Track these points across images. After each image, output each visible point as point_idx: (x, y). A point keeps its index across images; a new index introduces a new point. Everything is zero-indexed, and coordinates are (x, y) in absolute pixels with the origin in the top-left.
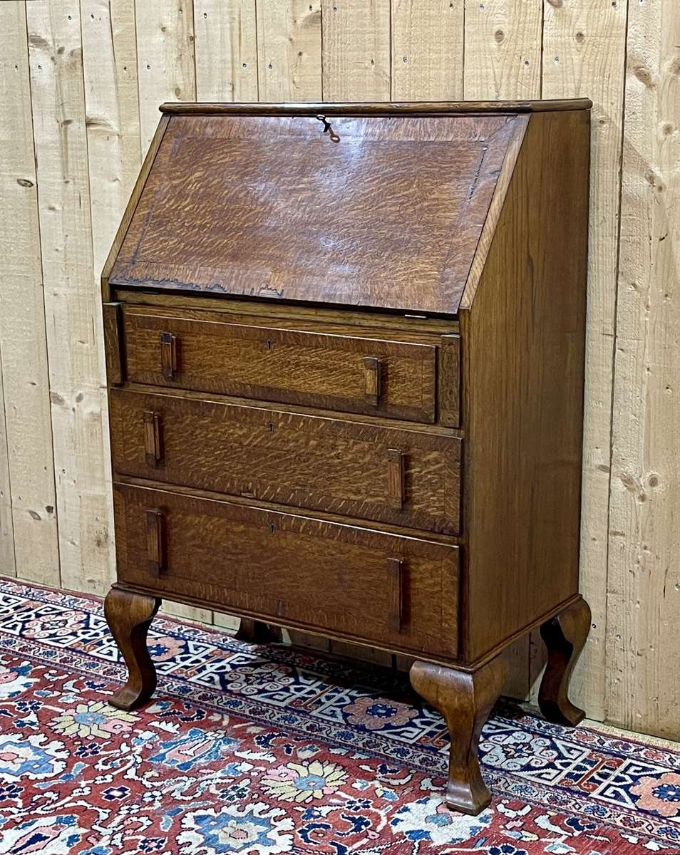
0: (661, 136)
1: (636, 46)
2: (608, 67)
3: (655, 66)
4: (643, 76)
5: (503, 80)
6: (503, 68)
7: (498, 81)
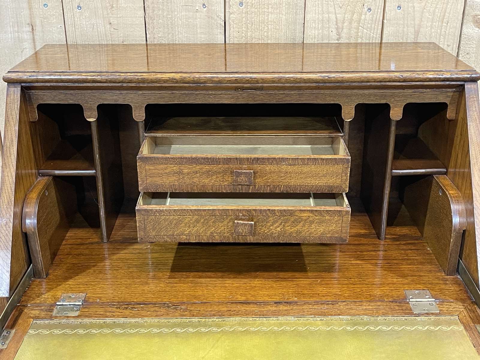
2: (447, 14)
5: (345, 25)
6: (345, 14)
7: (340, 25)
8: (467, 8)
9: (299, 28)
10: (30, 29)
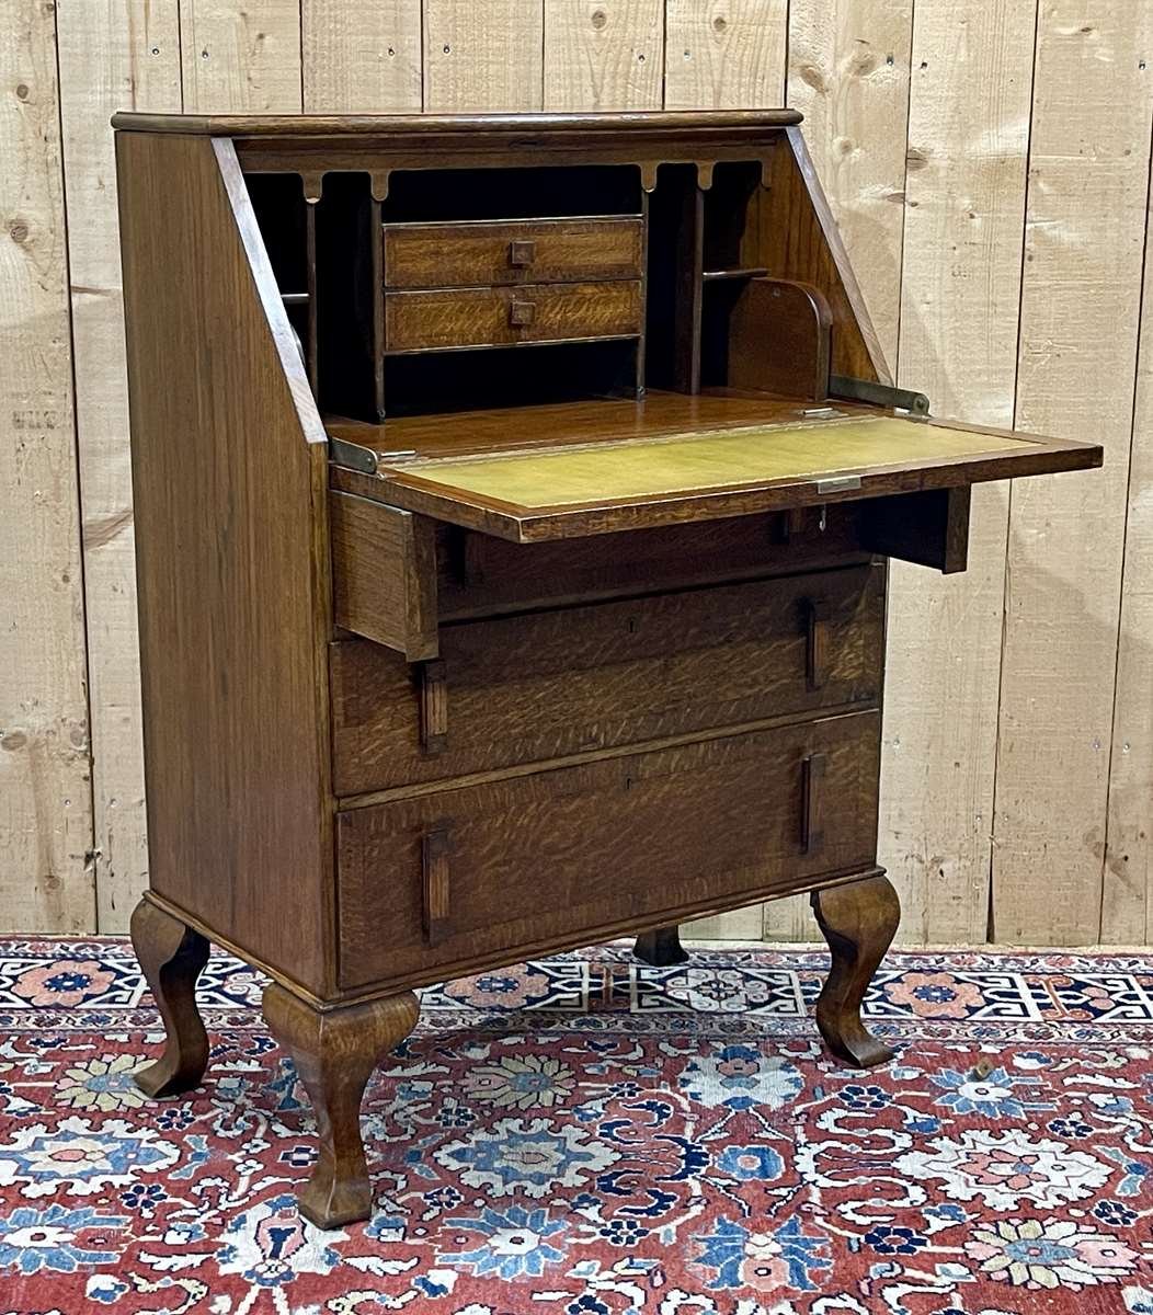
0: (838, 158)
1: (802, 39)
2: (761, 66)
3: (828, 65)
4: (813, 79)
5: (605, 81)
6: (605, 63)
7: (598, 82)
8: (790, 55)
9: (536, 84)
10: (130, 87)
